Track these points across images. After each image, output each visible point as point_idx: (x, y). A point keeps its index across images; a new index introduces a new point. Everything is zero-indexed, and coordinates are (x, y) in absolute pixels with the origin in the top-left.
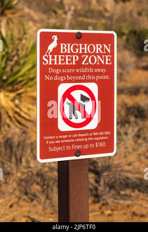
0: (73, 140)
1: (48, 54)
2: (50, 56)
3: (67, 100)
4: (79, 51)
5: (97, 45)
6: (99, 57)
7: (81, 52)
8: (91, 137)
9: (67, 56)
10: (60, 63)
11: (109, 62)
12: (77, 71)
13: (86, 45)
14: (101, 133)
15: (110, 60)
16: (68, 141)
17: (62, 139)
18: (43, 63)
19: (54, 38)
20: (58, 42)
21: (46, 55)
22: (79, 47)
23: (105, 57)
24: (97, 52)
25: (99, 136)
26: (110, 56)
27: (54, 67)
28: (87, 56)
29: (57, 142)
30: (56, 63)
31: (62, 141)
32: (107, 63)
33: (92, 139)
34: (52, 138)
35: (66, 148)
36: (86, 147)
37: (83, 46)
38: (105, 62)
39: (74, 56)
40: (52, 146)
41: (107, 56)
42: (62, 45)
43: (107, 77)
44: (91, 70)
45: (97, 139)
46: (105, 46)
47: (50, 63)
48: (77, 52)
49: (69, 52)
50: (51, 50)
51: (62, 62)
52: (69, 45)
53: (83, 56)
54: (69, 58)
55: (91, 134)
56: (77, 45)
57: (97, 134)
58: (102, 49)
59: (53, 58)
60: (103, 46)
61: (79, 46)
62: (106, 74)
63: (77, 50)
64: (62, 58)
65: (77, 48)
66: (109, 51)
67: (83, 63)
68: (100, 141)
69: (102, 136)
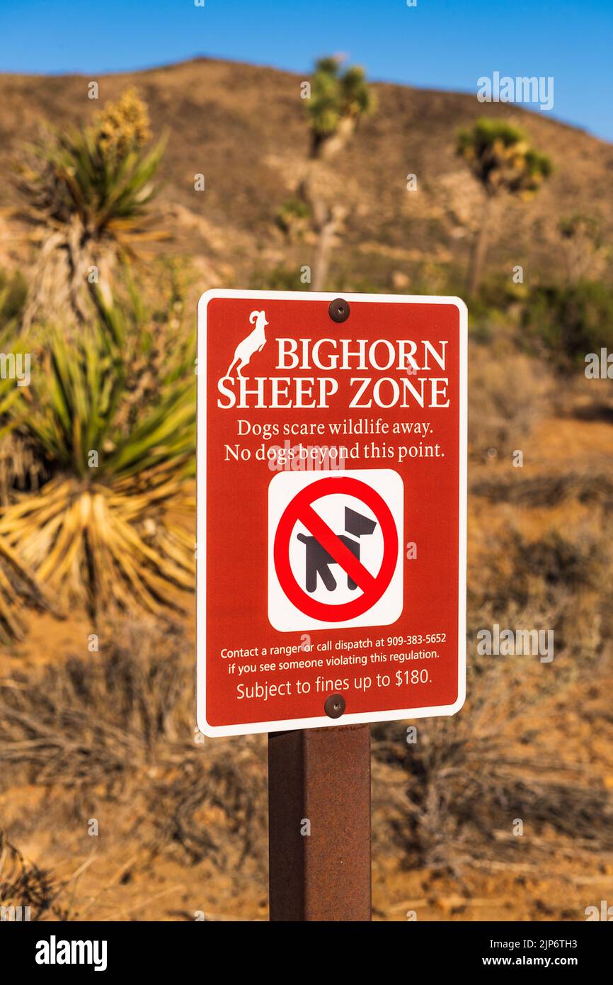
0: (320, 663)
1: (234, 374)
2: (243, 380)
3: (299, 528)
4: (340, 362)
5: (402, 343)
6: (406, 382)
7: (346, 366)
8: (379, 651)
9: (299, 381)
10: (275, 405)
11: (441, 399)
12: (334, 429)
13: (362, 343)
14: (413, 640)
15: (444, 392)
16: (301, 665)
17: (283, 658)
18: (220, 405)
19: (255, 319)
20: (271, 333)
21: (227, 377)
22: (339, 351)
23: (428, 384)
24: (402, 367)
25: (406, 649)
26: (446, 380)
27: (253, 415)
28: (367, 381)
29: (265, 668)
30: (261, 404)
31: (282, 667)
32: (434, 404)
33: (383, 658)
34: (248, 653)
35: (293, 688)
36: (364, 684)
37: (354, 347)
38: (428, 400)
39: (323, 381)
40: (249, 680)
41: (434, 381)
42: (281, 342)
43: (433, 451)
44: (381, 427)
45: (402, 658)
46: (428, 345)
47: (243, 405)
48: (334, 366)
49: (305, 366)
50: (246, 361)
51: (282, 399)
52: (305, 342)
53: (353, 380)
54: (306, 386)
55: (380, 643)
56: (334, 343)
57: (399, 640)
58: (419, 357)
59: (252, 385)
60: (421, 348)
61: (340, 345)
62: (429, 441)
63: (334, 358)
64: (282, 385)
65: (334, 352)
66: (442, 363)
67: (353, 405)
68: (410, 665)
69: (416, 648)
